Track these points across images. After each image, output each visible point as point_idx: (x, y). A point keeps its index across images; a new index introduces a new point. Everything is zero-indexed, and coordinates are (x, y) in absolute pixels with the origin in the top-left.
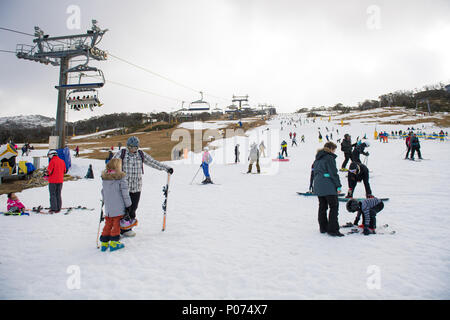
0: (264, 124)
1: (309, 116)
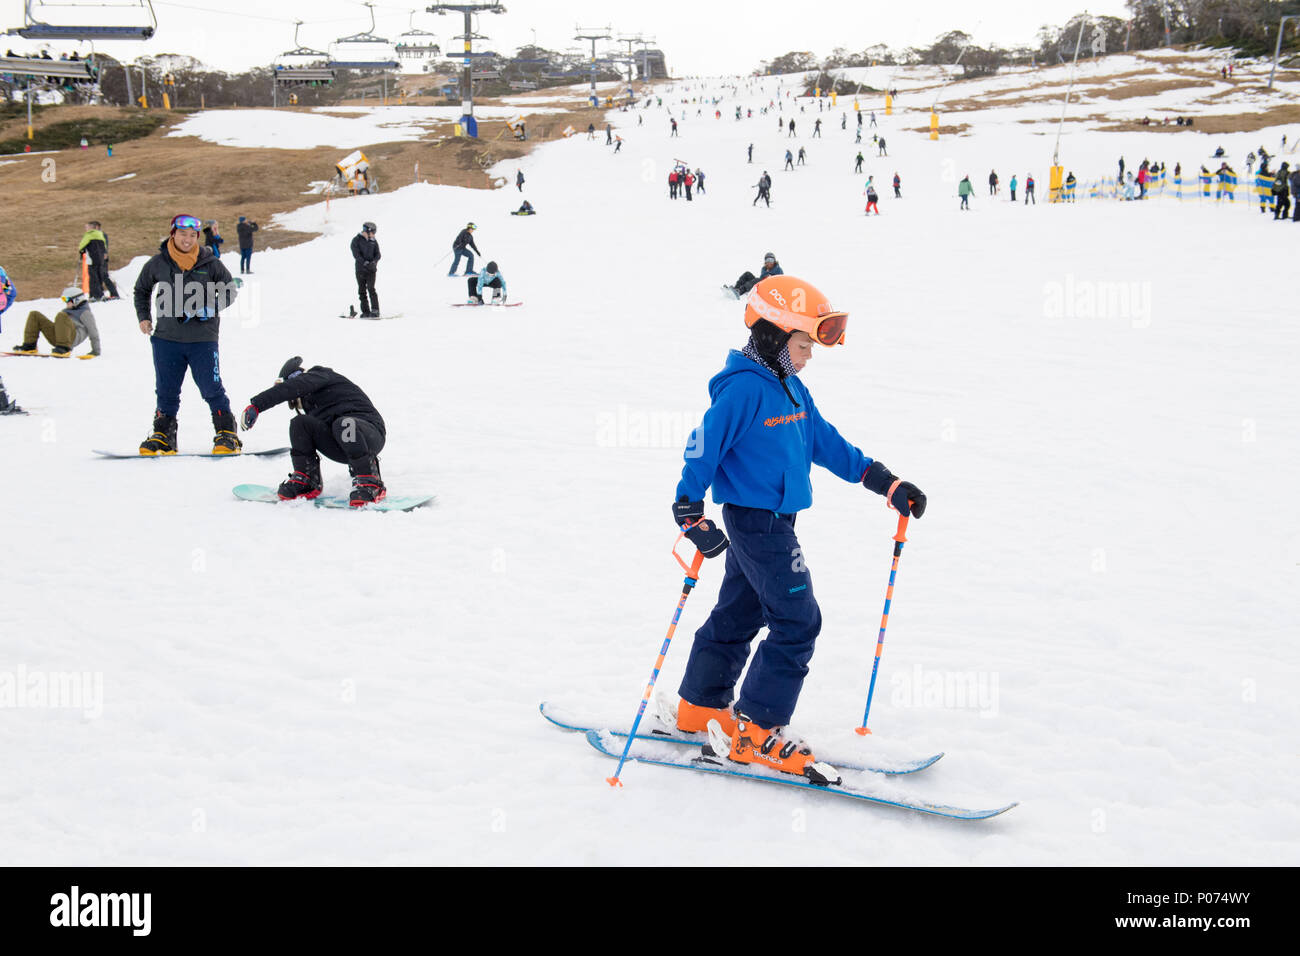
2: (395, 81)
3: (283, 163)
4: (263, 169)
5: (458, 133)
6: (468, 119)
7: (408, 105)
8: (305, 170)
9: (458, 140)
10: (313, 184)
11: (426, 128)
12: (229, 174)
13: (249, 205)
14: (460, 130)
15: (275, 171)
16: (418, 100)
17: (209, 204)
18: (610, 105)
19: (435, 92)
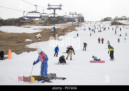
0: (74, 30)
1: (113, 24)
2: (34, 21)
3: (20, 35)
4: (17, 37)
5: (52, 31)
6: (54, 28)
7: (37, 25)
8: (24, 37)
9: (52, 32)
10: (26, 39)
11: (42, 30)
12: (11, 37)
13: (21, 43)
14: (53, 30)
15: (19, 37)
16: (38, 25)
17: (14, 43)
18: (76, 26)
19: (42, 23)
